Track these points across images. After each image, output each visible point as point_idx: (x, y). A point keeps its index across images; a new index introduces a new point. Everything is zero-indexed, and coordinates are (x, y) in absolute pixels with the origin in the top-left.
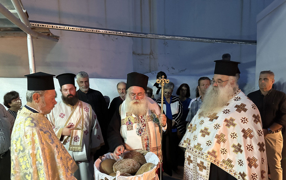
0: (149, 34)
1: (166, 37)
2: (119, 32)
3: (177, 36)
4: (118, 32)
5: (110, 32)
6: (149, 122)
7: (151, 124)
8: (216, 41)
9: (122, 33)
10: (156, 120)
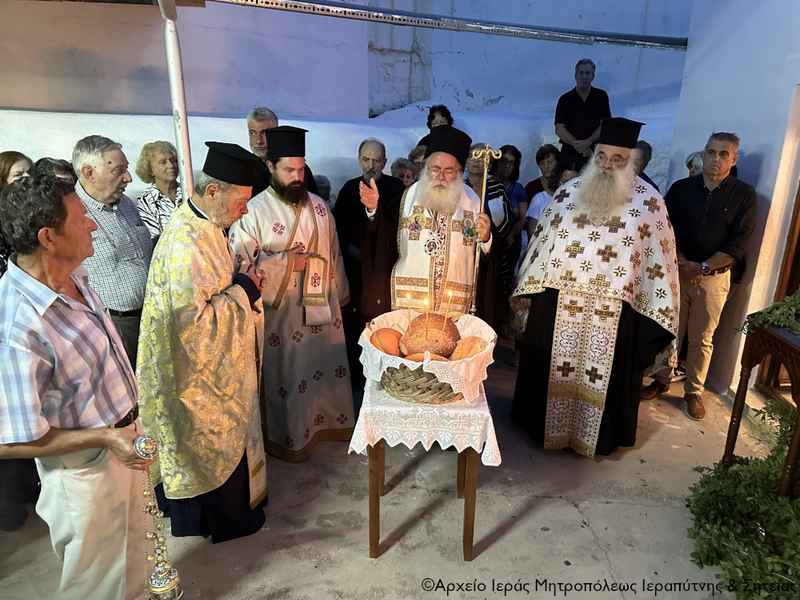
0: (445, 17)
1: (483, 28)
2: (375, 14)
3: (509, 25)
4: (372, 13)
5: (353, 14)
6: (453, 233)
7: (457, 238)
8: (596, 40)
9: (381, 14)
10: (469, 232)
